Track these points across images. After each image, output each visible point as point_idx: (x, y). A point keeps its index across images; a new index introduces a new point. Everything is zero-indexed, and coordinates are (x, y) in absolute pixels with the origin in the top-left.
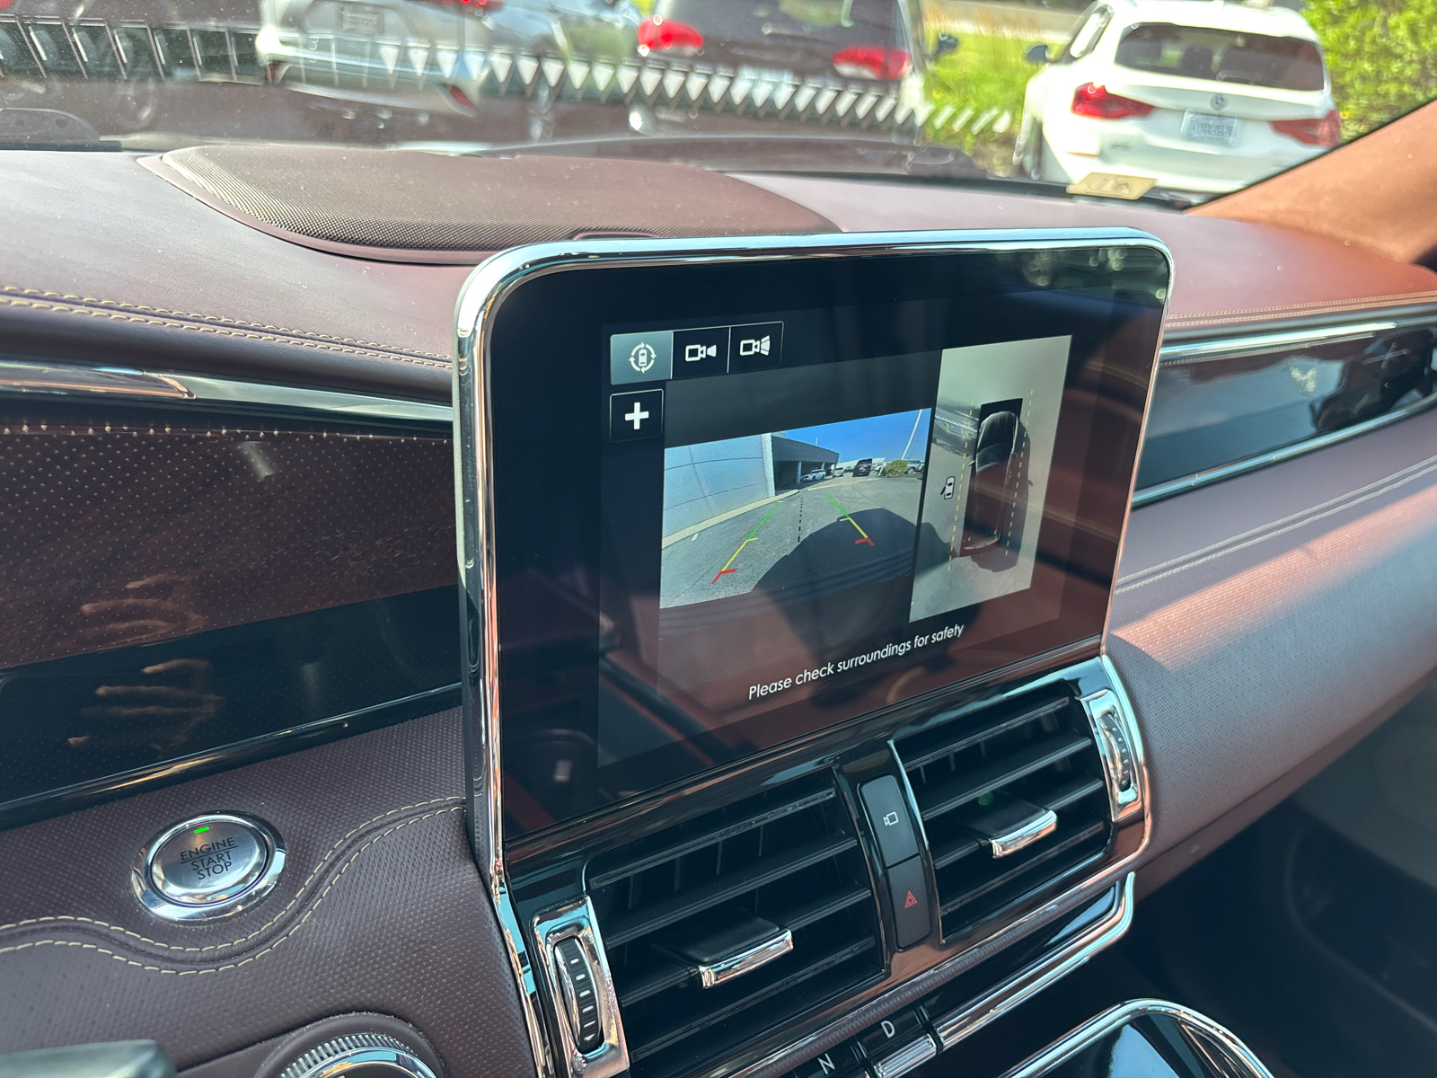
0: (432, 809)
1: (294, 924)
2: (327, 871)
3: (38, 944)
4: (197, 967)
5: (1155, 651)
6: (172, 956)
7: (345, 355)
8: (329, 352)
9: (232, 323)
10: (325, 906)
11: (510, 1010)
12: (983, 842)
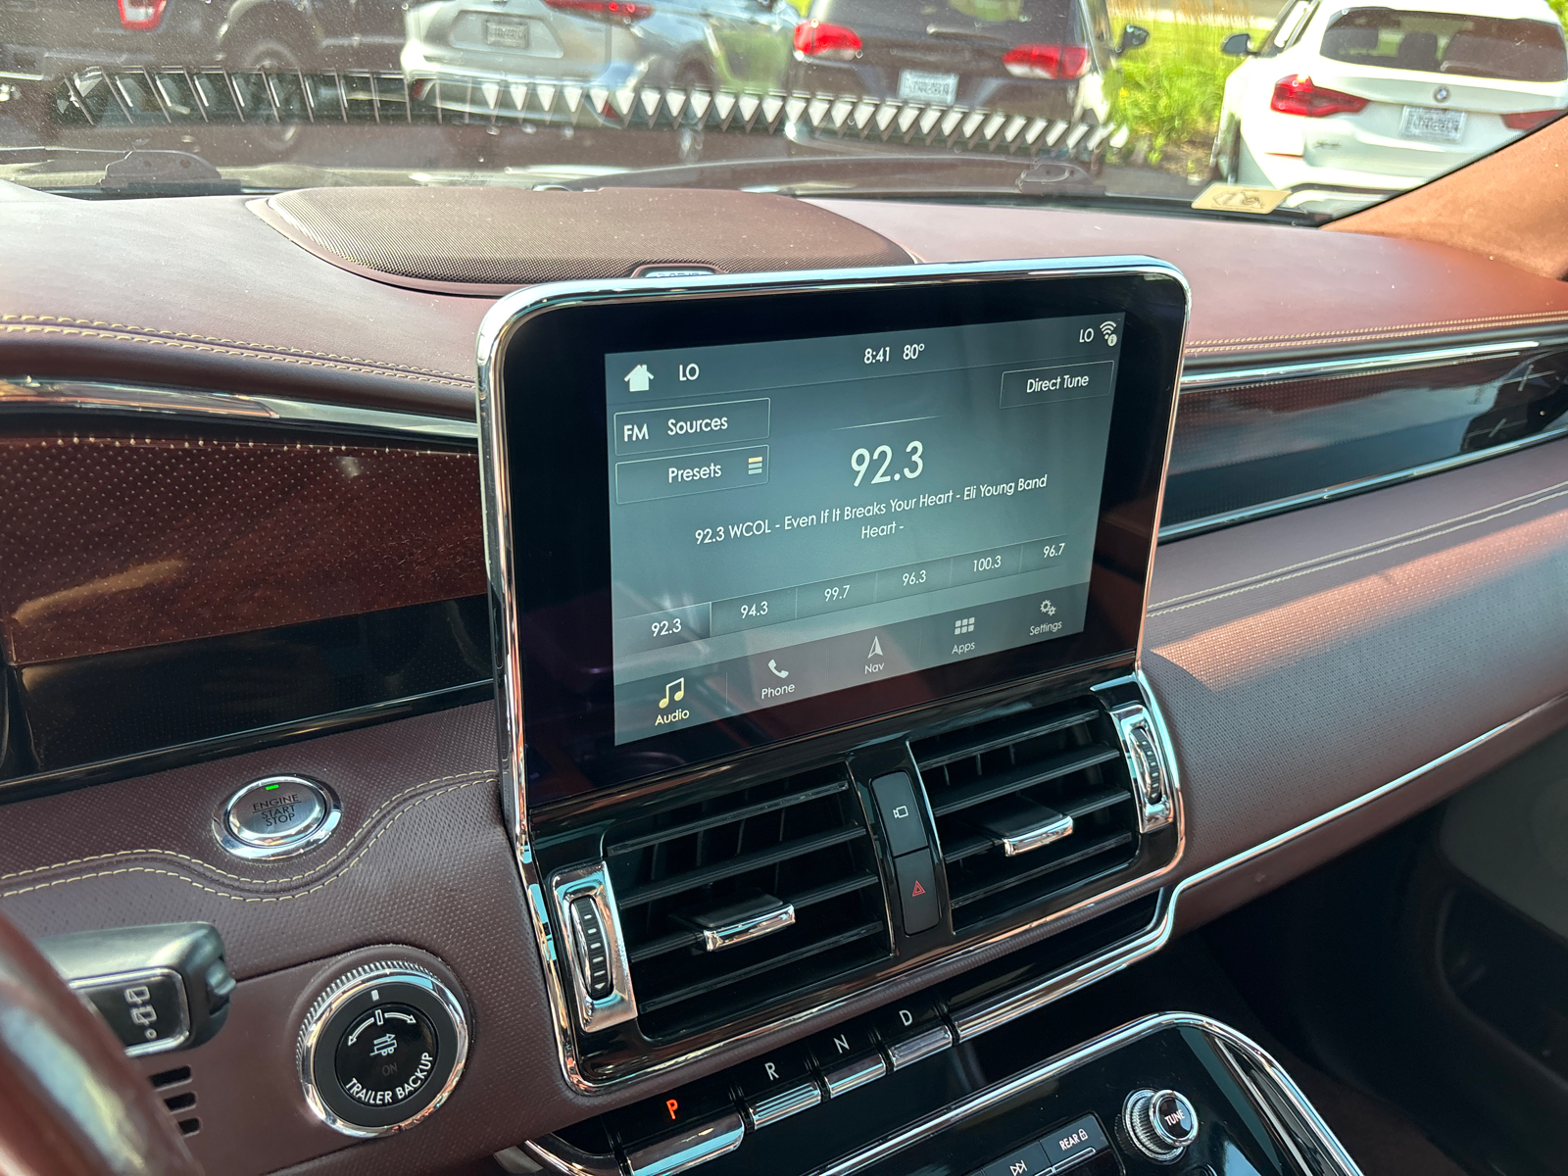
0: (470, 780)
1: (343, 867)
2: (374, 827)
3: (131, 870)
4: (261, 896)
5: (1197, 671)
6: (242, 886)
7: (398, 380)
8: (384, 377)
9: (300, 353)
10: (371, 854)
11: (528, 954)
12: (997, 842)
